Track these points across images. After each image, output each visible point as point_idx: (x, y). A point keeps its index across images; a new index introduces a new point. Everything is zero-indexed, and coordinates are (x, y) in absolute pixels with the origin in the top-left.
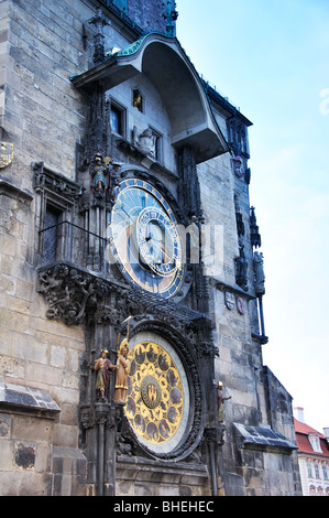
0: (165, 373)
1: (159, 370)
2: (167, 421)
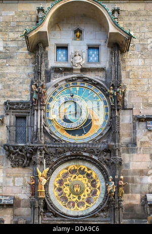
0: (92, 188)
1: (89, 184)
2: (76, 204)
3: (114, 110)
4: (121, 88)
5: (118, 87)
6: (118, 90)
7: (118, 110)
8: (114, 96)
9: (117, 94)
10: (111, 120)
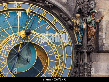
3: (82, 53)
4: (94, 16)
5: (89, 14)
6: (89, 19)
7: (89, 53)
8: (82, 30)
9: (87, 26)
10: (77, 70)
